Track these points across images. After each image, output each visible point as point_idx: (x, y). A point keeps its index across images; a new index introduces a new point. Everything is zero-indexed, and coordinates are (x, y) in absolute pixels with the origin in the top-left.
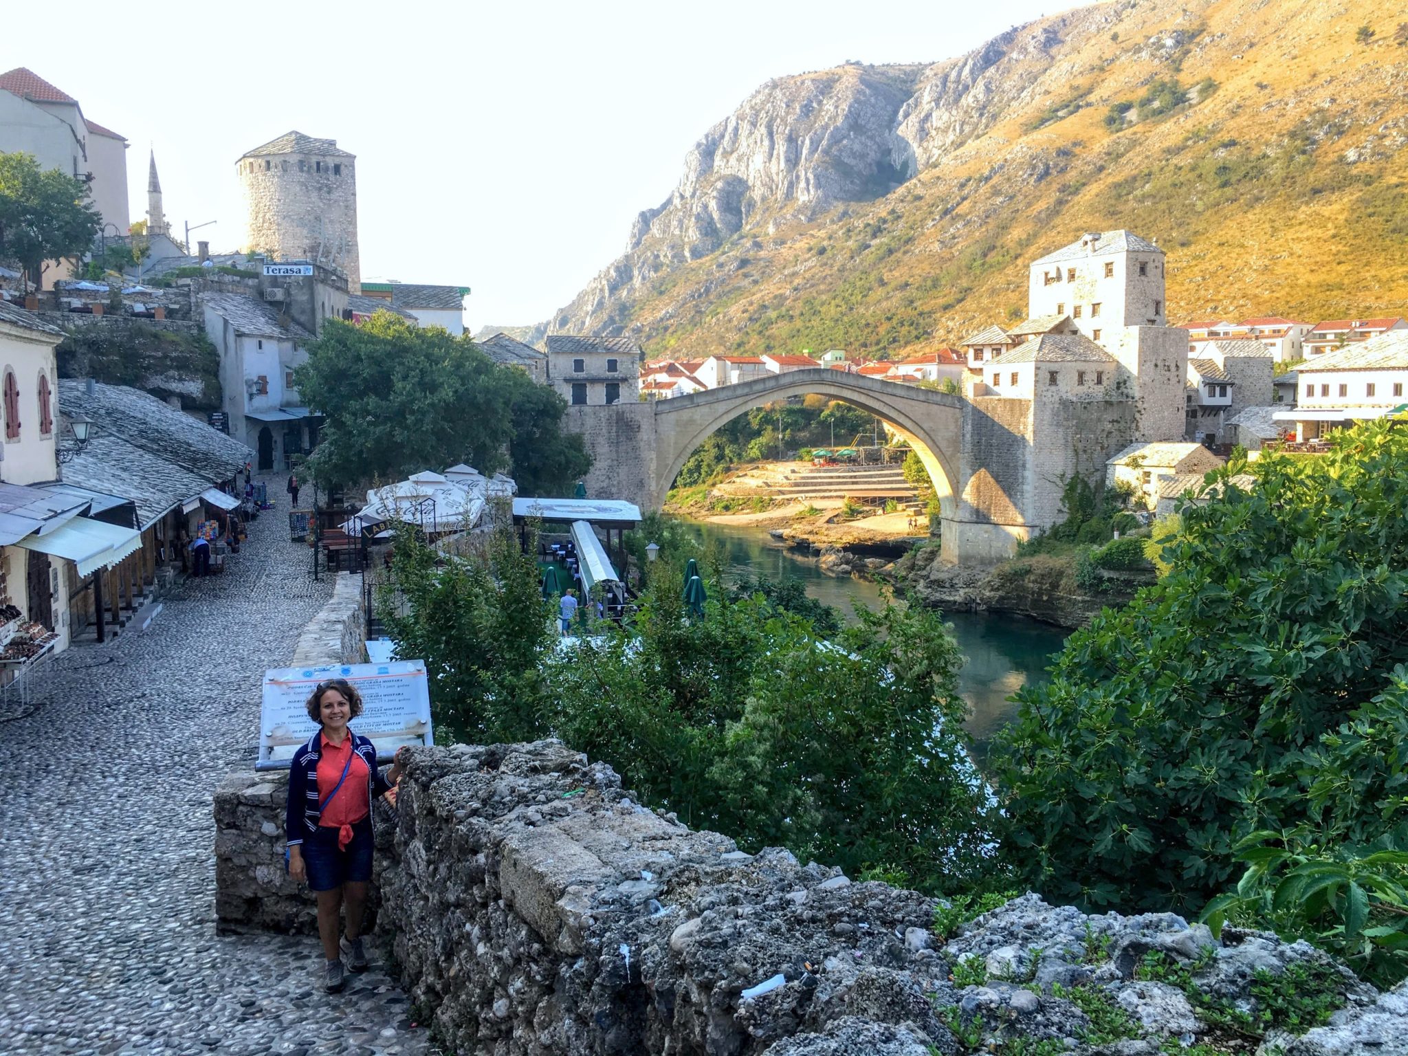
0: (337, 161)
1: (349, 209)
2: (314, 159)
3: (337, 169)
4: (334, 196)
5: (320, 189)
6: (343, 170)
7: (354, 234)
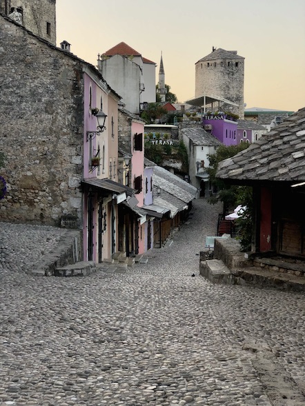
0: (237, 61)
1: (241, 81)
2: (227, 61)
3: (237, 64)
4: (234, 77)
5: (229, 74)
6: (239, 65)
7: (243, 93)
